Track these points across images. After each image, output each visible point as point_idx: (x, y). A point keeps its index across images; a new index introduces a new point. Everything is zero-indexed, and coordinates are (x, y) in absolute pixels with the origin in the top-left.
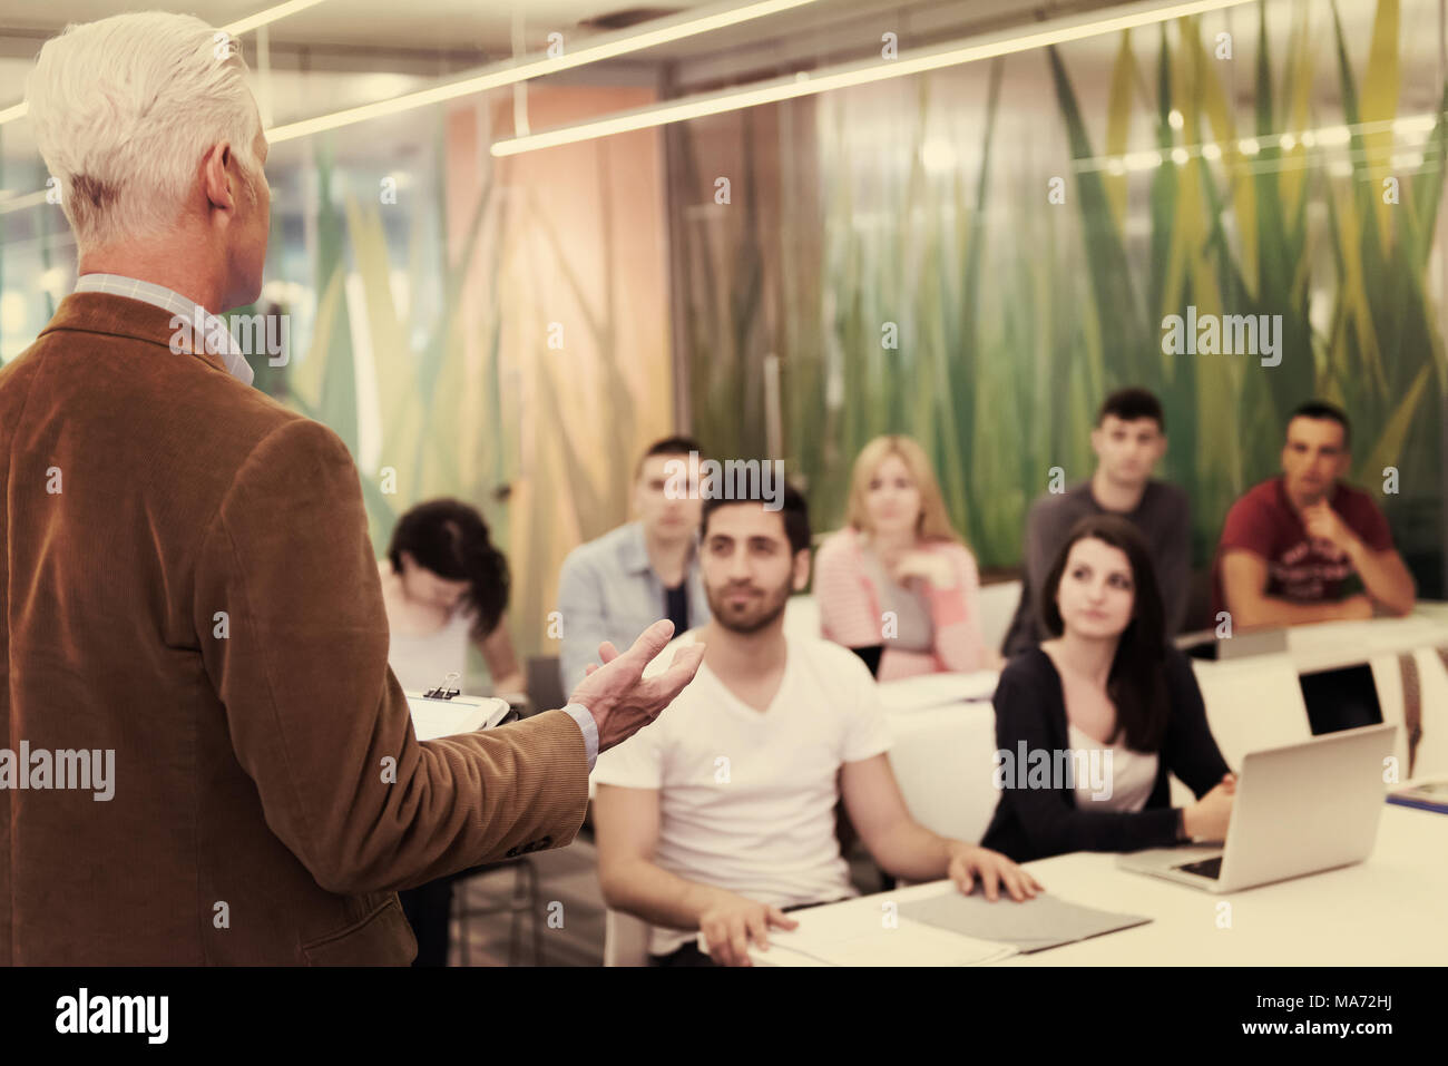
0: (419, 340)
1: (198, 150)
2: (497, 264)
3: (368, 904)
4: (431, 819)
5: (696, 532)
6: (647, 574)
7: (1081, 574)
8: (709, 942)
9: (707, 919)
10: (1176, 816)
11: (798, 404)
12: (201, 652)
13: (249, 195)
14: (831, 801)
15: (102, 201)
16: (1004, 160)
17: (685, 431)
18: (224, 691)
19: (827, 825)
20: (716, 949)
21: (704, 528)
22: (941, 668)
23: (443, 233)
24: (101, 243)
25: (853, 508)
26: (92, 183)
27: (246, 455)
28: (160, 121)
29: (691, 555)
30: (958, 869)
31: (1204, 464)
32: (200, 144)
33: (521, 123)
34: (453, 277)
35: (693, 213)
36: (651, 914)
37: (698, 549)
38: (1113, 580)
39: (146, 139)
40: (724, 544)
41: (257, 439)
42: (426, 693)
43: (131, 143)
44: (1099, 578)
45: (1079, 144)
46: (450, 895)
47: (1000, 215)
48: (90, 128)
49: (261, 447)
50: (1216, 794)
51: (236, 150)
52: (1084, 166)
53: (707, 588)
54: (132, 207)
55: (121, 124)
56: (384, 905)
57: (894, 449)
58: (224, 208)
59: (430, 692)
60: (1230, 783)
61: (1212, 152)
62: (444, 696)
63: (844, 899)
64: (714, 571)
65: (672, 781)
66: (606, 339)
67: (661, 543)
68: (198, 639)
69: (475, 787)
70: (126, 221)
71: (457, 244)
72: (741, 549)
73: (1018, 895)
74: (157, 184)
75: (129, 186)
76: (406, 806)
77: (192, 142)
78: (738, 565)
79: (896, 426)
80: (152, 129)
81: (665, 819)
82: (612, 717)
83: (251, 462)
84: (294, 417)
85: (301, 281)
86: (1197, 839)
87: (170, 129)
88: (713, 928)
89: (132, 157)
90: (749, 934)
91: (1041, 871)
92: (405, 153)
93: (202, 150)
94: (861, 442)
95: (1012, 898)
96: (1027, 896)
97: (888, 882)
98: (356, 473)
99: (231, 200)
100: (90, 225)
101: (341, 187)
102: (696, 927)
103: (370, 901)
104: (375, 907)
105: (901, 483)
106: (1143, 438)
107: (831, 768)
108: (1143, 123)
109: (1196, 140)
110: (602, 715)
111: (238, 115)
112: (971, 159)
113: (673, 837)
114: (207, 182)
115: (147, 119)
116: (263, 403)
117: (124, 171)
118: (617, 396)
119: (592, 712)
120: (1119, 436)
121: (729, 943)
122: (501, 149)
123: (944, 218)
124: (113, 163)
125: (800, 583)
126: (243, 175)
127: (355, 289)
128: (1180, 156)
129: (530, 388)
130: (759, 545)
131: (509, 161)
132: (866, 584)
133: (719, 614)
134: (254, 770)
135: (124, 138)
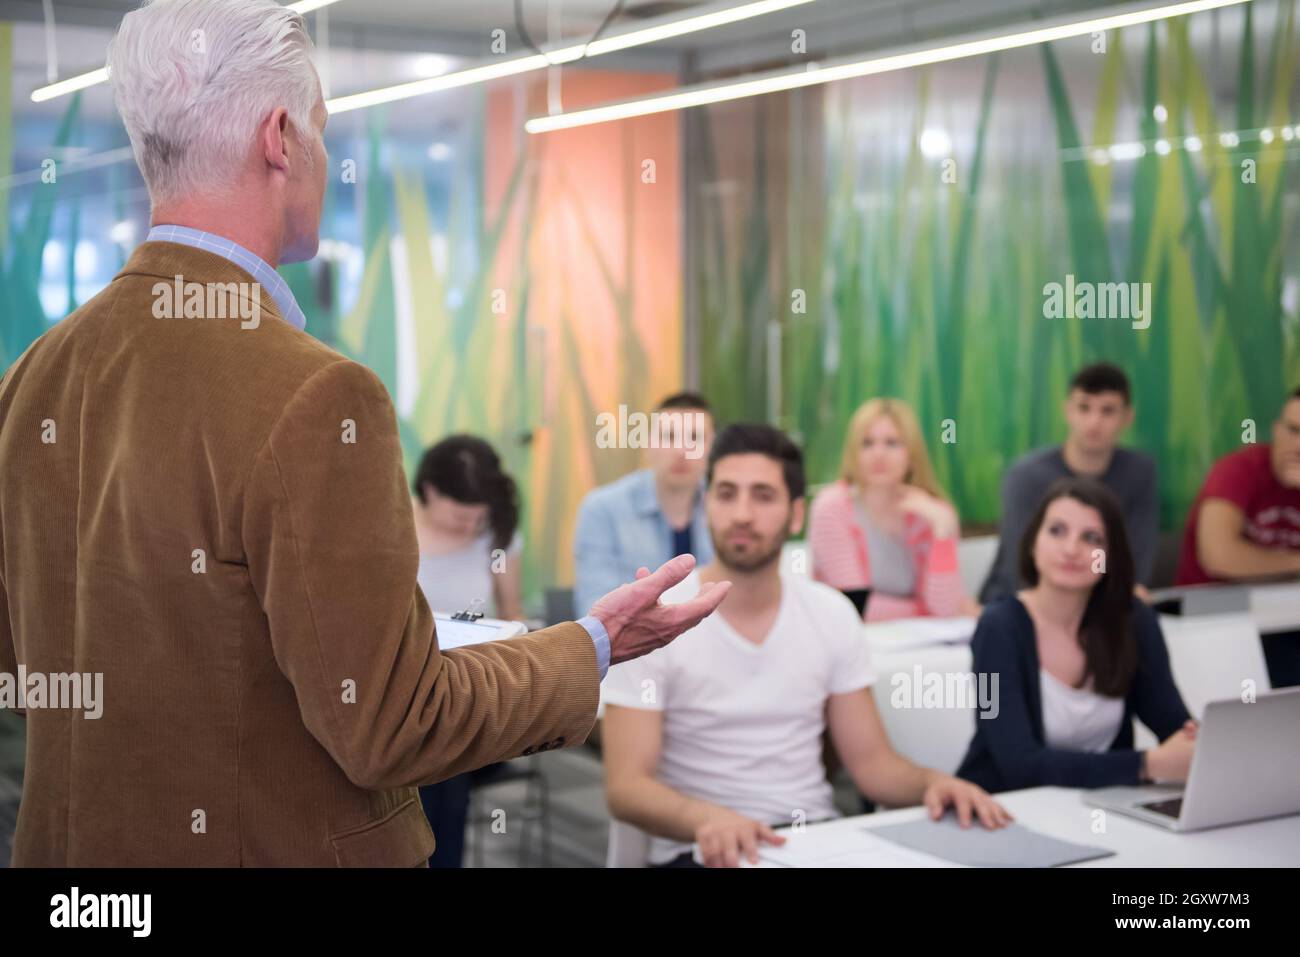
0: (455, 298)
1: (257, 116)
2: (528, 231)
3: (392, 802)
4: (449, 723)
5: (701, 480)
6: (656, 516)
7: (1058, 530)
8: (704, 854)
9: (703, 831)
10: (1138, 759)
11: (799, 366)
12: (247, 566)
13: (306, 158)
14: (818, 729)
15: (170, 158)
16: (996, 147)
17: (694, 388)
18: (267, 604)
19: (814, 752)
20: (709, 859)
21: (710, 476)
22: (923, 611)
23: (480, 200)
24: (170, 197)
25: (846, 463)
26: (162, 142)
27: (294, 392)
28: (223, 88)
29: (697, 500)
30: (933, 797)
31: (1174, 435)
32: (260, 109)
33: (555, 103)
34: (487, 242)
35: (707, 189)
36: (651, 825)
37: (703, 494)
38: (1087, 537)
39: (210, 104)
40: (729, 492)
41: (305, 377)
42: (453, 615)
43: (196, 107)
44: (1074, 535)
45: (1068, 135)
46: (467, 801)
47: (990, 199)
48: (160, 93)
49: (307, 384)
50: (1178, 740)
51: (293, 116)
52: (1071, 155)
53: (712, 530)
54: (196, 165)
55: (187, 89)
56: (406, 804)
57: (887, 411)
58: (280, 168)
59: (457, 615)
60: (1191, 730)
61: (1194, 144)
62: (470, 618)
63: (827, 820)
64: (718, 515)
65: (674, 704)
66: (625, 300)
67: (668, 489)
68: (245, 555)
69: (492, 693)
70: (193, 180)
71: (492, 212)
72: (744, 496)
73: (989, 823)
74: (219, 145)
75: (193, 147)
76: (428, 710)
77: (252, 108)
78: (742, 509)
79: (887, 388)
80: (216, 95)
81: (666, 739)
82: (623, 634)
83: (297, 397)
84: (339, 359)
85: (350, 241)
86: (1159, 779)
87: (231, 96)
88: (708, 840)
89: (197, 120)
90: (741, 847)
91: (1013, 802)
92: (447, 127)
93: (261, 115)
94: (855, 403)
95: (983, 825)
96: (998, 825)
97: (868, 807)
98: (392, 411)
99: (286, 161)
100: (161, 179)
101: (389, 155)
102: (690, 839)
103: (395, 798)
104: (398, 805)
105: (890, 442)
106: (1107, 410)
107: (819, 698)
108: (1129, 118)
109: (1181, 134)
110: (616, 629)
111: (298, 84)
112: (966, 144)
113: (673, 756)
114: (265, 145)
115: (211, 85)
116: (312, 346)
117: (189, 131)
118: (633, 354)
119: (606, 627)
120: (1085, 408)
121: (722, 854)
122: (536, 126)
123: (940, 199)
124: (180, 124)
125: (796, 528)
126: (300, 141)
127: (399, 251)
128: (1163, 147)
129: (554, 344)
130: (761, 492)
131: (542, 137)
132: (856, 533)
133: (722, 554)
134: (292, 675)
135: (190, 102)
